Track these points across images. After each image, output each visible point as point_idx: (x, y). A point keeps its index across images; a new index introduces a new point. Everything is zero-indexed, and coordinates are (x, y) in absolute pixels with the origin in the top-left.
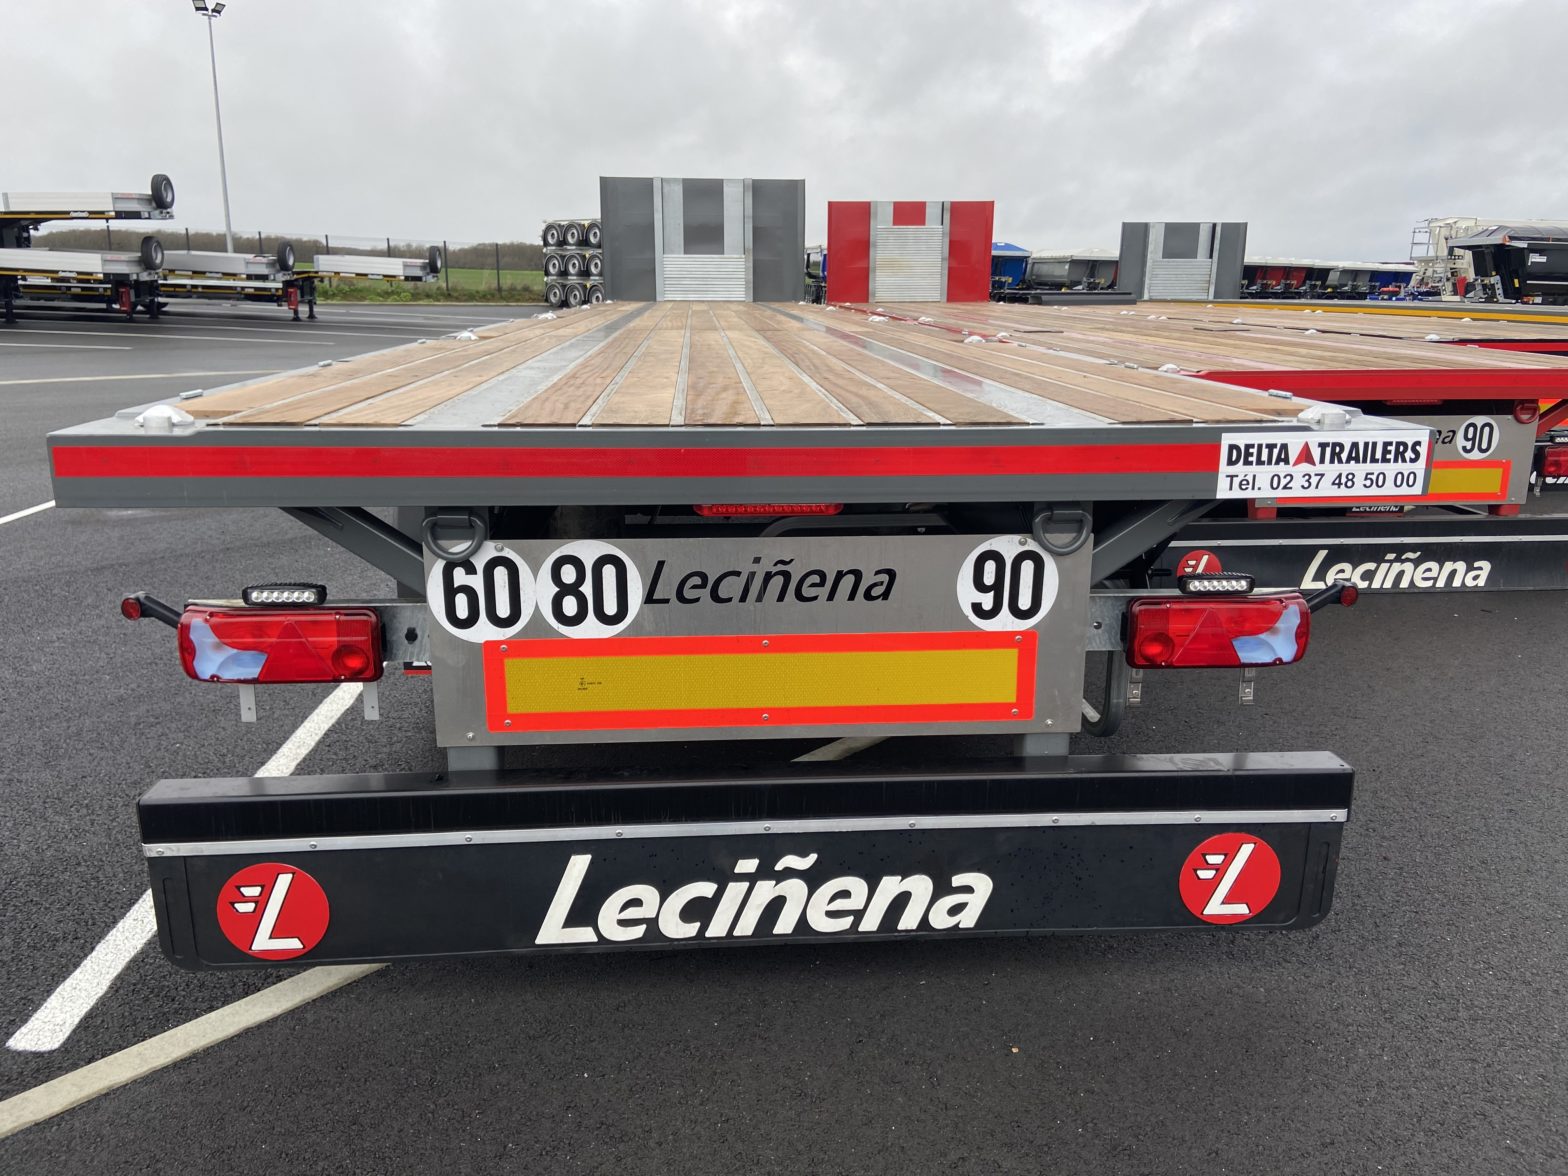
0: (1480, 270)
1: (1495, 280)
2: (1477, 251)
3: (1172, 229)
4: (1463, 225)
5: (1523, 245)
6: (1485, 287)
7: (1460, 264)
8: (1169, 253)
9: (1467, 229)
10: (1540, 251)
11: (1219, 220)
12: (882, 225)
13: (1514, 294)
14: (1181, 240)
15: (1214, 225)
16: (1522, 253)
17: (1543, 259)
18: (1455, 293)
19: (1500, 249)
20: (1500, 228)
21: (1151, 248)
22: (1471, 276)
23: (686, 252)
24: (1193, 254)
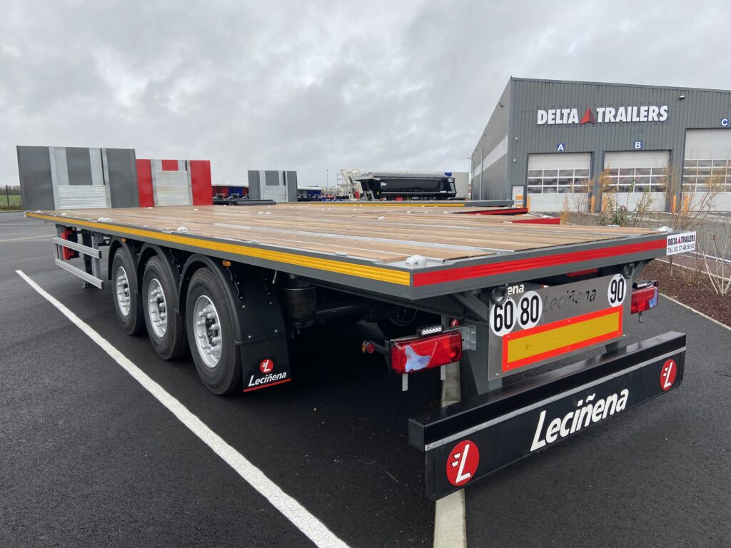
0: (365, 189)
1: (371, 192)
2: (363, 182)
3: (268, 174)
4: (354, 172)
5: (378, 179)
6: (367, 195)
7: (355, 187)
8: (268, 183)
9: (356, 174)
10: (384, 181)
11: (286, 170)
12: (157, 171)
13: (378, 197)
14: (272, 177)
15: (284, 172)
16: (378, 182)
17: (385, 184)
18: (355, 197)
19: (371, 181)
20: (370, 173)
21: (261, 181)
22: (361, 191)
23: (70, 184)
24: (277, 183)
